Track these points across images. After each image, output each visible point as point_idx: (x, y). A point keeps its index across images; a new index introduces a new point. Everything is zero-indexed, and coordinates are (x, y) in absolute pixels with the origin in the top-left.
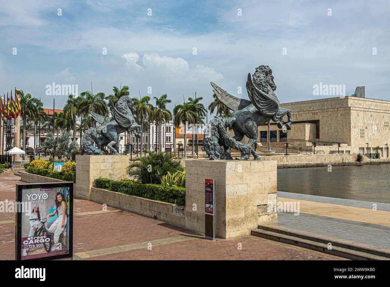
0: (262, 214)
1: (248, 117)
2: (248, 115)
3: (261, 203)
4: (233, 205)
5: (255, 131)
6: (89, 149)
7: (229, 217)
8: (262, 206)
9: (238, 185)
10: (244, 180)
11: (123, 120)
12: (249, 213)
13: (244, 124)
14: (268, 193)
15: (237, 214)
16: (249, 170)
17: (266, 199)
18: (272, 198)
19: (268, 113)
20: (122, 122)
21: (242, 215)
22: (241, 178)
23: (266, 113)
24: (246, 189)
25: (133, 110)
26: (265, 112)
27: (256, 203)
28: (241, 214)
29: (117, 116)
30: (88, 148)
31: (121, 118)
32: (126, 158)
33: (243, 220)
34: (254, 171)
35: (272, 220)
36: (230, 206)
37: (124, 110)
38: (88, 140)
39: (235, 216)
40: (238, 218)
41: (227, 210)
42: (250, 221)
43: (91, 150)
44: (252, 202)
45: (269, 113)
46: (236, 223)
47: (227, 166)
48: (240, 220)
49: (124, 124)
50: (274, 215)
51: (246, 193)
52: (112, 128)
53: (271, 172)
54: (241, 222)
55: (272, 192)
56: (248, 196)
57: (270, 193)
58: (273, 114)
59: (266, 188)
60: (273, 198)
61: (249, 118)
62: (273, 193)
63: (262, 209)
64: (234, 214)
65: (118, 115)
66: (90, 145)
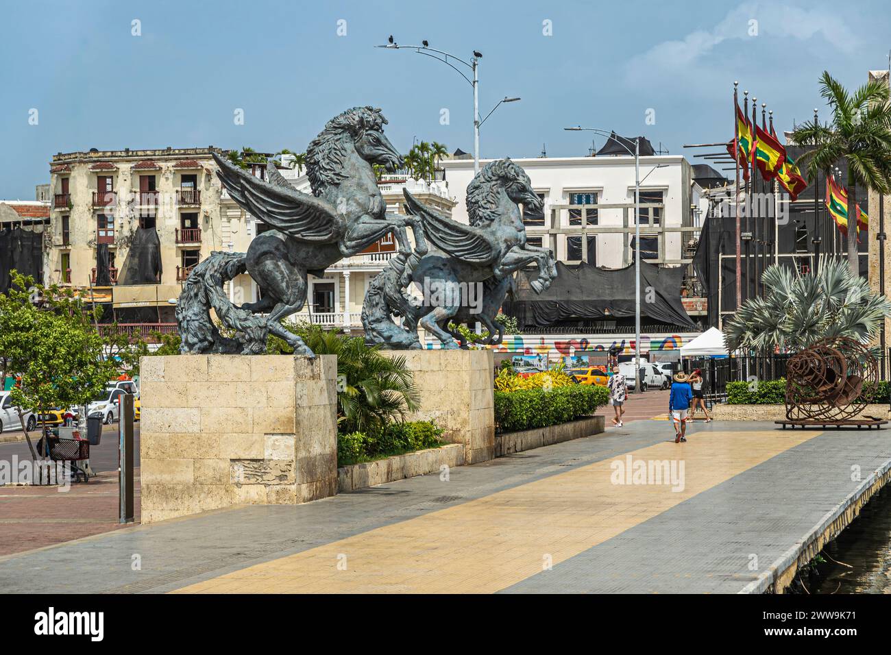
0: (248, 482)
1: (263, 251)
2: (264, 246)
3: (243, 455)
4: (158, 453)
5: (284, 285)
6: (375, 334)
7: (150, 477)
8: (249, 462)
9: (174, 409)
10: (190, 398)
11: (461, 241)
12: (205, 475)
13: (256, 269)
14: (265, 434)
15: (171, 472)
16: (206, 377)
17: (257, 446)
18: (279, 445)
19: (310, 238)
20: (460, 246)
21: (188, 476)
22: (183, 393)
23: (305, 238)
24: (196, 419)
25: (530, 203)
26: (303, 236)
27: (228, 453)
28: (183, 474)
29: (438, 230)
30: (373, 330)
31: (451, 235)
32: (460, 359)
33: (188, 488)
34: (218, 379)
35: (277, 500)
36: (151, 453)
37: (484, 208)
38: (374, 306)
39: (166, 477)
40: (175, 481)
41: (144, 461)
42: (210, 492)
43: (380, 333)
44: (215, 451)
45: (317, 238)
46: (166, 493)
47: (143, 367)
48: (179, 487)
49: (470, 251)
50: (284, 486)
51: (196, 429)
52: (434, 267)
53: (272, 384)
54: (182, 492)
55: (278, 431)
56: (203, 435)
57: (273, 434)
58: (326, 237)
59: (257, 421)
60: (283, 447)
61: (265, 253)
62: (282, 434)
63: (246, 469)
64: (162, 472)
65: (440, 227)
66: (378, 321)
